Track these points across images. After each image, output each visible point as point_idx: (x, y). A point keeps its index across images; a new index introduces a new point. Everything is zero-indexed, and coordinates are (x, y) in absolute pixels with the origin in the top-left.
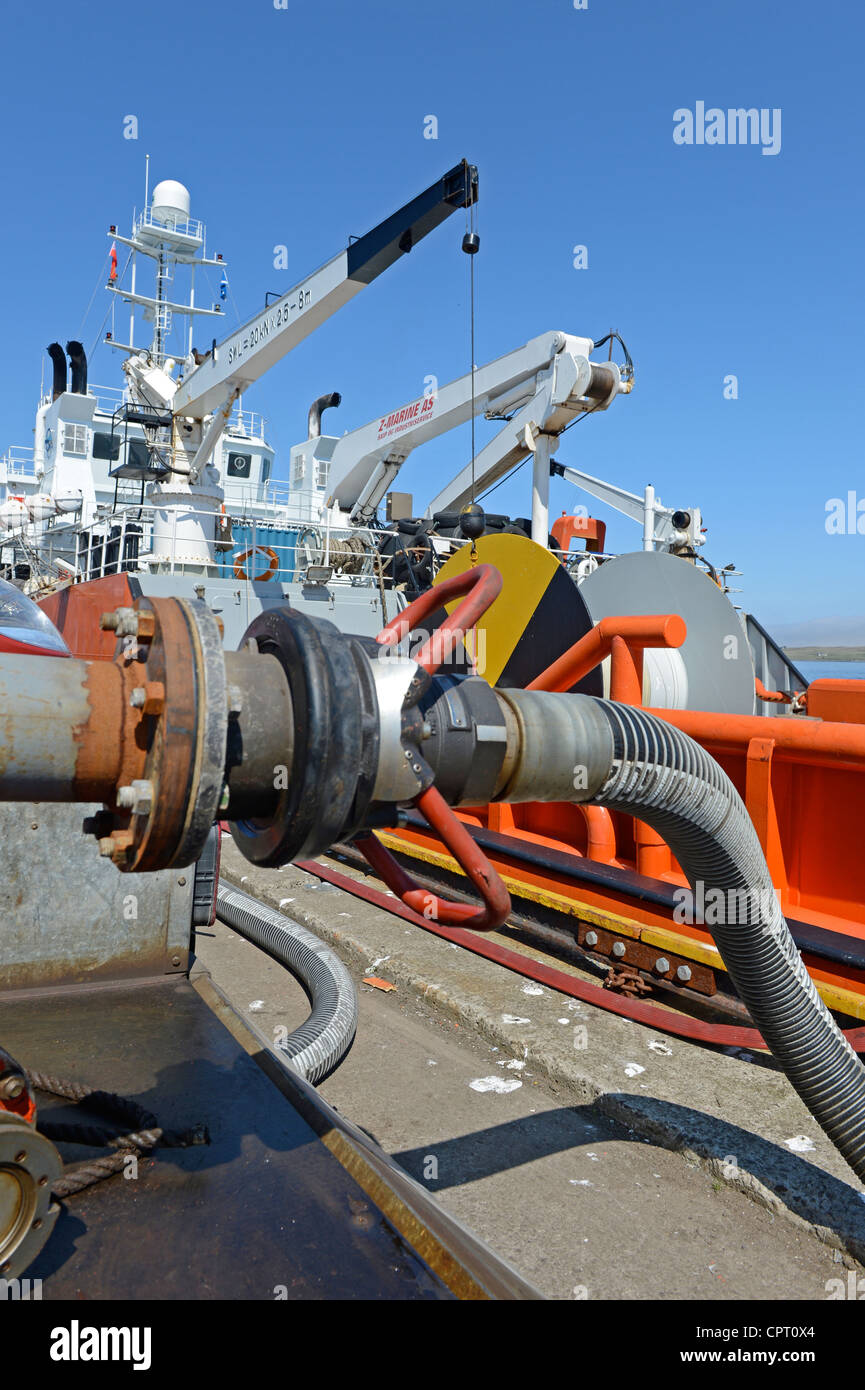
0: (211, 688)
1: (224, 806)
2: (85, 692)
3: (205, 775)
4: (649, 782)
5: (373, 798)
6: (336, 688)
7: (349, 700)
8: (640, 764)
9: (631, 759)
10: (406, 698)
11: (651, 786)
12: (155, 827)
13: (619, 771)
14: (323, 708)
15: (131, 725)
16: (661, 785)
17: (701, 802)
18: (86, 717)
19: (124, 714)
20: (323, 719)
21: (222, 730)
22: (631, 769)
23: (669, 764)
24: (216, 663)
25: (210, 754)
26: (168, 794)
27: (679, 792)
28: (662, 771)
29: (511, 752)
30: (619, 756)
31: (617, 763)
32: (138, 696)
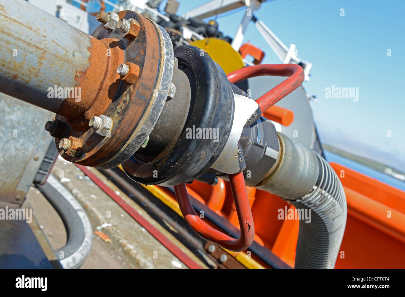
0: (164, 80)
1: (144, 146)
2: (89, 54)
3: (144, 126)
4: (323, 201)
5: (211, 167)
6: (220, 104)
7: (224, 112)
8: (323, 192)
9: (321, 188)
10: (248, 122)
11: (322, 203)
12: (106, 145)
13: (314, 192)
14: (212, 112)
15: (108, 83)
16: (326, 205)
17: (336, 218)
18: (85, 68)
19: (106, 75)
20: (210, 118)
21: (162, 105)
22: (319, 193)
23: (334, 197)
24: (169, 67)
25: (151, 116)
26: (122, 130)
27: (331, 210)
28: (330, 198)
29: (275, 166)
30: (317, 185)
31: (315, 187)
32: (125, 69)
